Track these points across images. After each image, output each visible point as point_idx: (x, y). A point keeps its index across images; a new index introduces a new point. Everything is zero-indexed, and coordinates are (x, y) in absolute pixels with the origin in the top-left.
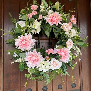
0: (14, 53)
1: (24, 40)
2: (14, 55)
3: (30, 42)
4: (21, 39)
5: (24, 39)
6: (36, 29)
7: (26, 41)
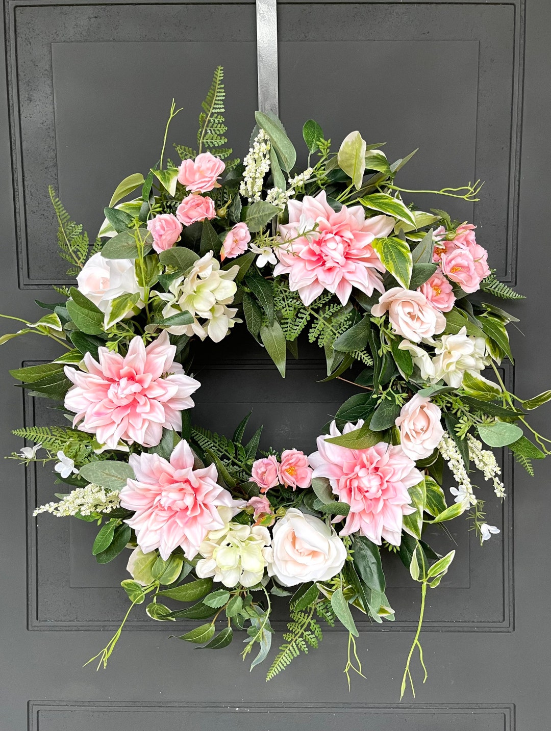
0: (61, 455)
1: (123, 382)
2: (57, 468)
3: (156, 392)
4: (100, 373)
5: (122, 372)
6: (204, 315)
7: (135, 388)
